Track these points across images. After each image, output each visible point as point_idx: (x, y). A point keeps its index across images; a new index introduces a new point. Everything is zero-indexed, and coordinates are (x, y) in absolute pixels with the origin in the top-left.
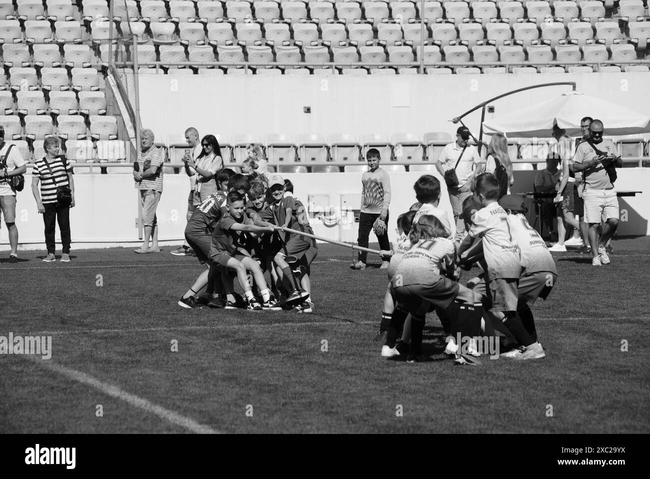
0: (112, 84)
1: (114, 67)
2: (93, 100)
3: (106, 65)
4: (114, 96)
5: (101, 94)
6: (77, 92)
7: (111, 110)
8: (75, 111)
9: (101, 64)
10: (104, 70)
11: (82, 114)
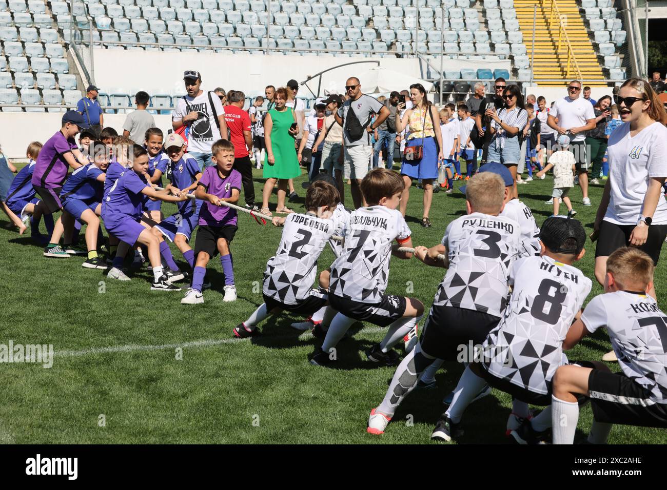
0: (72, 54)
1: (74, 42)
2: (60, 64)
3: (68, 42)
4: (74, 62)
5: (65, 61)
6: (49, 59)
7: (72, 71)
8: (48, 71)
9: (64, 42)
10: (66, 46)
11: (53, 73)
